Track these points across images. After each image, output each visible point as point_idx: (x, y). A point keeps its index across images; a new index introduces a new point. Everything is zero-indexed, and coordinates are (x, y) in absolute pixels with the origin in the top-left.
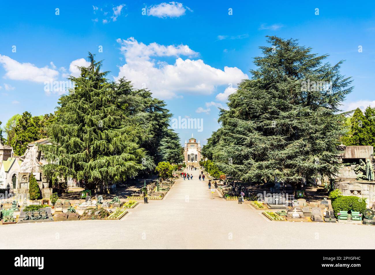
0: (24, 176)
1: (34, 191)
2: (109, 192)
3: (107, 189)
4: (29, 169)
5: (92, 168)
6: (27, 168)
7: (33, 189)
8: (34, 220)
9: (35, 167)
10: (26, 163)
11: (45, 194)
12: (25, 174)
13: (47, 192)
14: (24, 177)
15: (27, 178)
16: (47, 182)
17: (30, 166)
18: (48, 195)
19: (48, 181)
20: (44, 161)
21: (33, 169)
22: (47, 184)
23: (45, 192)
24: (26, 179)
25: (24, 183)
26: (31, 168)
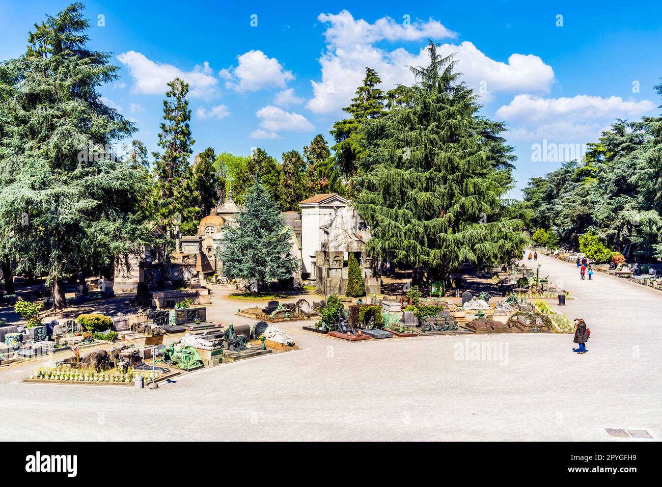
0: (336, 257)
1: (357, 282)
2: (454, 286)
3: (451, 280)
4: (343, 245)
5: (459, 244)
6: (340, 243)
7: (355, 278)
8: (440, 332)
9: (351, 242)
10: (337, 236)
11: (370, 288)
12: (337, 255)
13: (372, 285)
14: (337, 259)
15: (340, 260)
16: (371, 268)
17: (344, 241)
18: (374, 289)
19: (372, 265)
20: (364, 232)
21: (349, 245)
22: (370, 270)
23: (369, 285)
24: (339, 262)
25: (337, 269)
26: (346, 245)
